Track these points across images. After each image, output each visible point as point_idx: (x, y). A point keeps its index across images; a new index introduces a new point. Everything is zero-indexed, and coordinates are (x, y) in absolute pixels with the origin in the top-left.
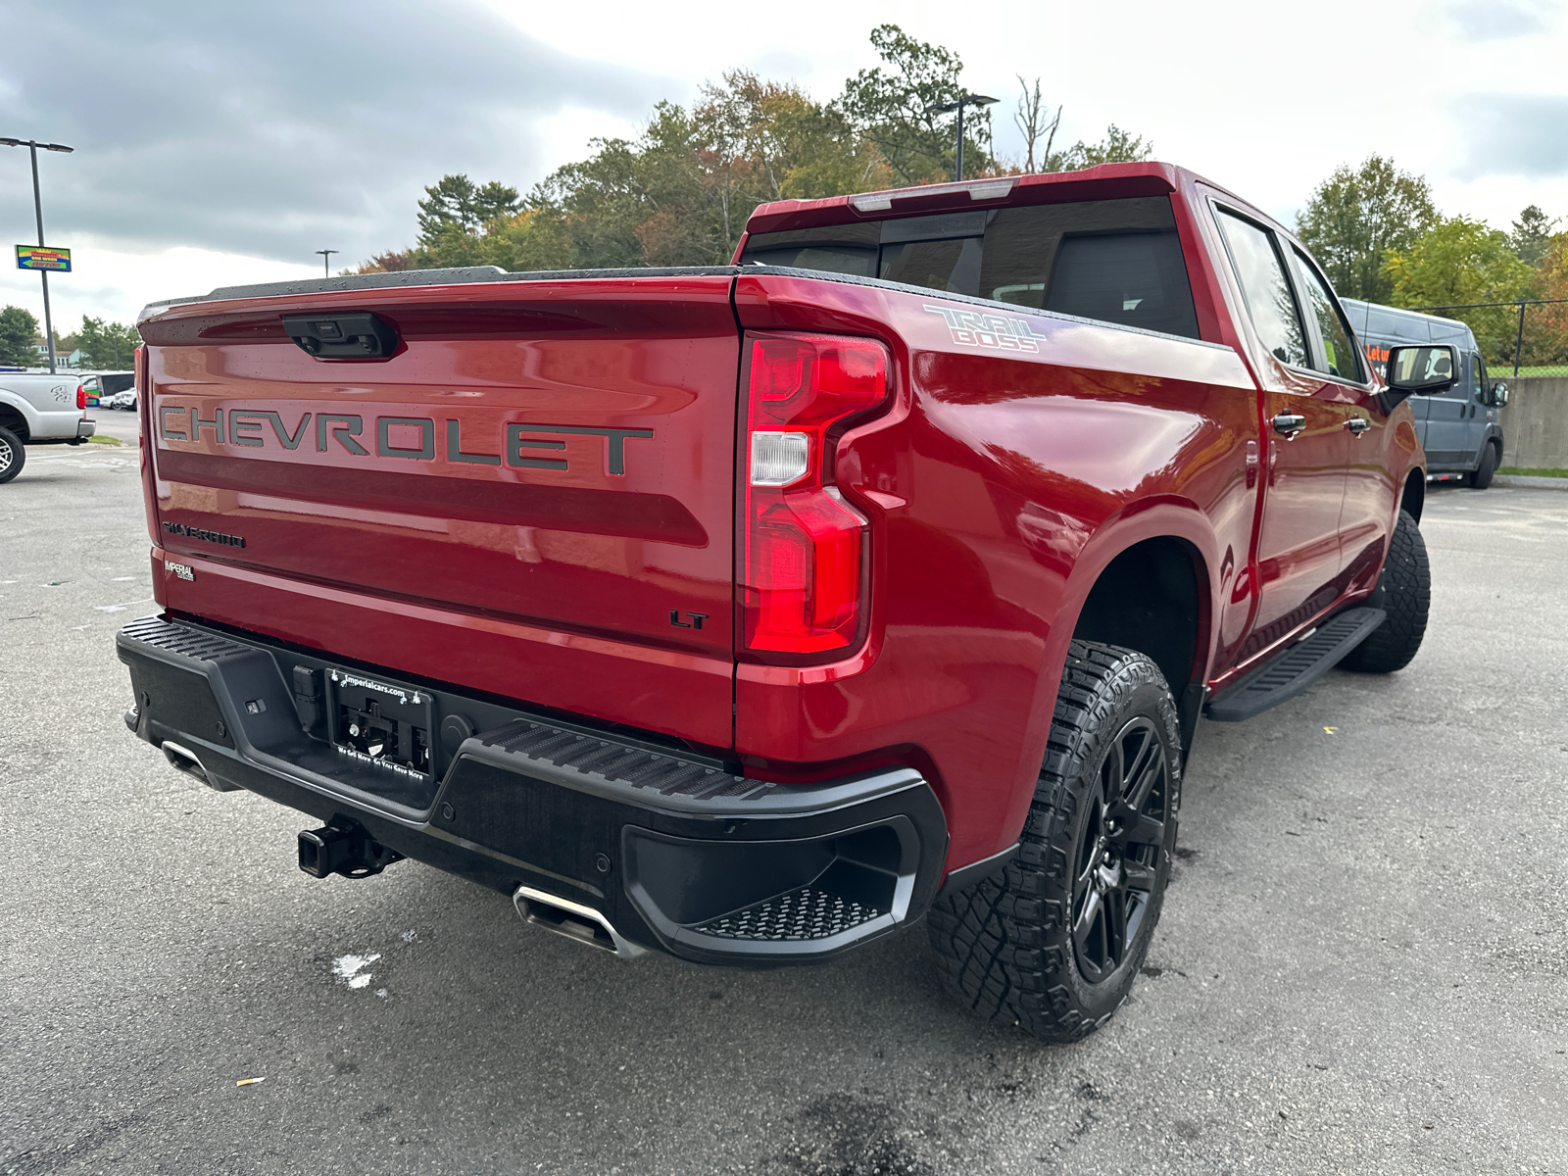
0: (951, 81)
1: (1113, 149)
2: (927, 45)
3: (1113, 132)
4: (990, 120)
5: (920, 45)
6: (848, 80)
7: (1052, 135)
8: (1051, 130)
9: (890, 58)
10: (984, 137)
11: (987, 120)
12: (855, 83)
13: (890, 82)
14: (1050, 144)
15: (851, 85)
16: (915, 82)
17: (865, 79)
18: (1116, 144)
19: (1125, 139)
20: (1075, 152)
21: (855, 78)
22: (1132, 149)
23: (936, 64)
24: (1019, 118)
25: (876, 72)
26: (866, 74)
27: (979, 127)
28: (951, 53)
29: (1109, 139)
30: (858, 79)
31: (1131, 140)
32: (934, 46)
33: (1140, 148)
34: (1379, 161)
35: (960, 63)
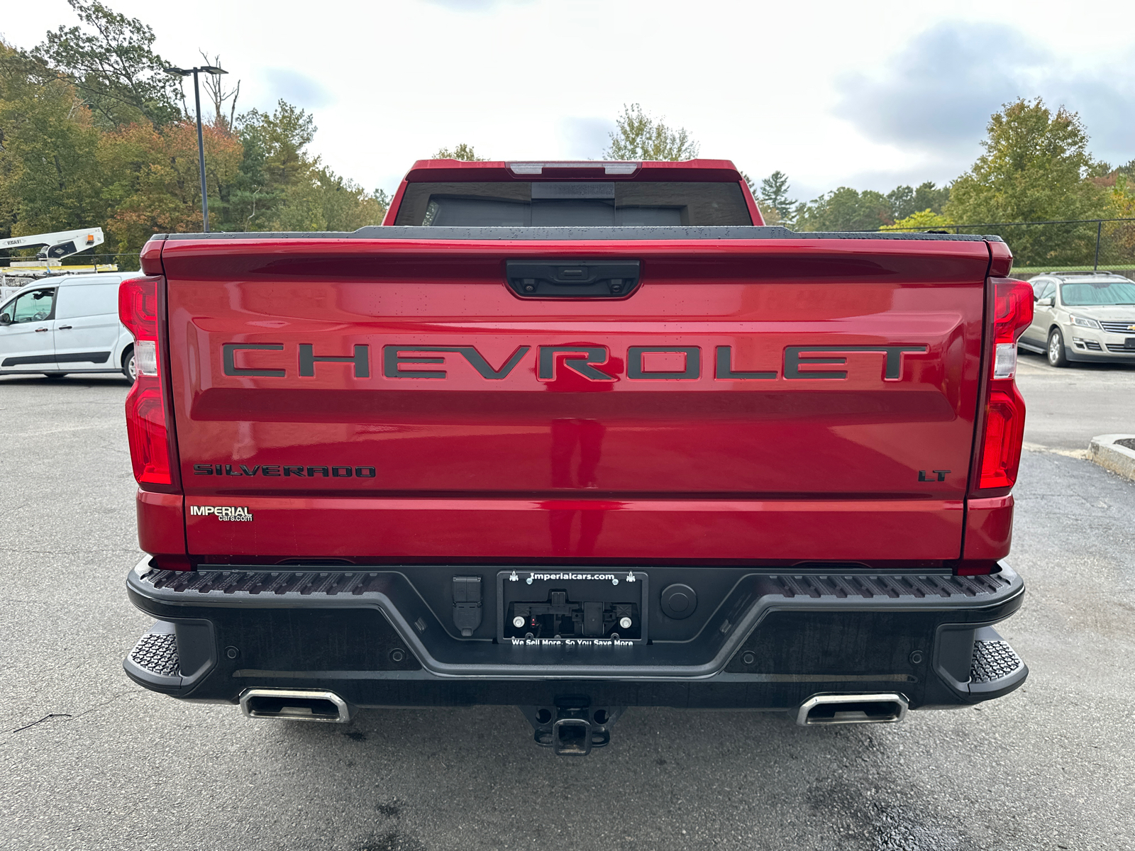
0: (146, 48)
1: (284, 117)
2: (121, 16)
3: (282, 104)
4: (183, 82)
5: (115, 15)
6: (49, 32)
7: (235, 101)
8: (233, 97)
9: (88, 20)
10: (179, 96)
11: (180, 83)
12: (56, 36)
13: (89, 40)
14: (233, 108)
15: (52, 38)
16: (114, 44)
17: (66, 34)
18: (286, 114)
19: (292, 111)
20: (251, 116)
21: (56, 31)
22: (298, 119)
23: (131, 32)
24: (206, 85)
25: (76, 29)
26: (66, 30)
27: (174, 87)
28: (144, 26)
29: (280, 109)
30: (58, 33)
31: (297, 111)
32: (129, 17)
33: (303, 118)
35: (152, 35)
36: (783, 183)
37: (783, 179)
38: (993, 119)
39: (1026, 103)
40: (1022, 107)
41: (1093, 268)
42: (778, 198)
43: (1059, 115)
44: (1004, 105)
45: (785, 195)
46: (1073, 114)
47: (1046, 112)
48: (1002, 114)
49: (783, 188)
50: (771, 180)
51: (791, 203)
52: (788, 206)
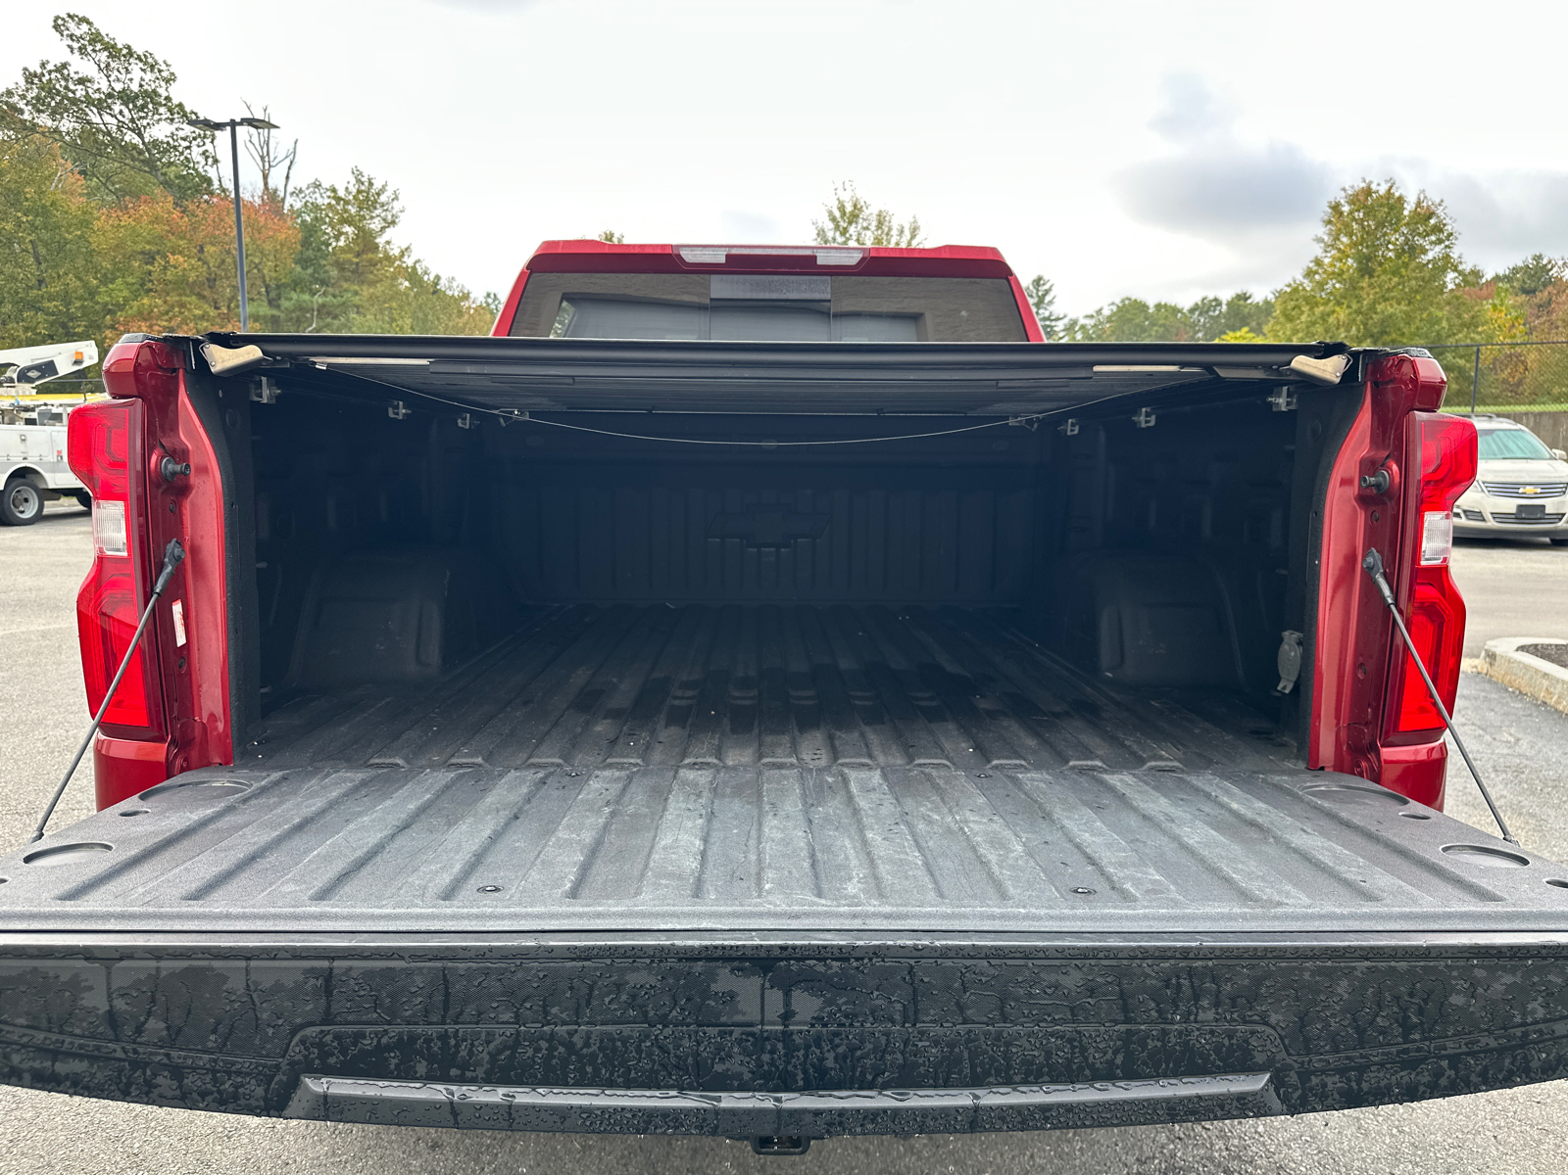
0: (164, 94)
1: (359, 192)
2: (129, 48)
3: (358, 175)
4: (215, 142)
5: (120, 46)
6: (25, 69)
7: (289, 168)
8: (287, 162)
9: (81, 54)
10: (210, 160)
11: (212, 142)
12: (35, 75)
13: (82, 81)
14: (287, 177)
15: (30, 77)
16: (118, 87)
17: (50, 72)
18: (363, 188)
19: (371, 184)
20: (311, 189)
21: (35, 68)
22: (378, 194)
23: (142, 70)
24: (249, 145)
25: (64, 66)
26: (50, 67)
27: (203, 148)
28: (160, 62)
29: (353, 181)
30: (39, 71)
31: (377, 185)
32: (139, 50)
33: (386, 194)
34: (612, 235)
35: (173, 74)
36: (1047, 292)
37: (1046, 287)
38: (1331, 207)
39: (1374, 187)
40: (1368, 192)
41: (1469, 409)
42: (1041, 311)
43: (1419, 204)
44: (1344, 189)
45: (1051, 308)
46: (1437, 201)
47: (1400, 198)
48: (1342, 201)
49: (1048, 299)
50: (1031, 287)
51: (1058, 319)
52: (1053, 323)
